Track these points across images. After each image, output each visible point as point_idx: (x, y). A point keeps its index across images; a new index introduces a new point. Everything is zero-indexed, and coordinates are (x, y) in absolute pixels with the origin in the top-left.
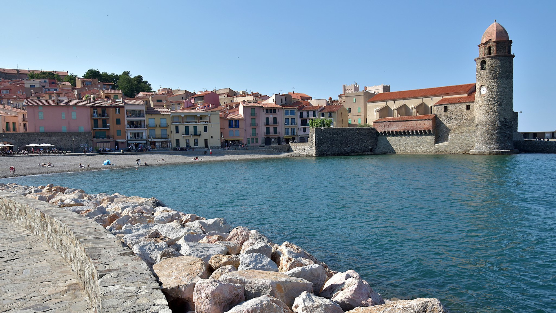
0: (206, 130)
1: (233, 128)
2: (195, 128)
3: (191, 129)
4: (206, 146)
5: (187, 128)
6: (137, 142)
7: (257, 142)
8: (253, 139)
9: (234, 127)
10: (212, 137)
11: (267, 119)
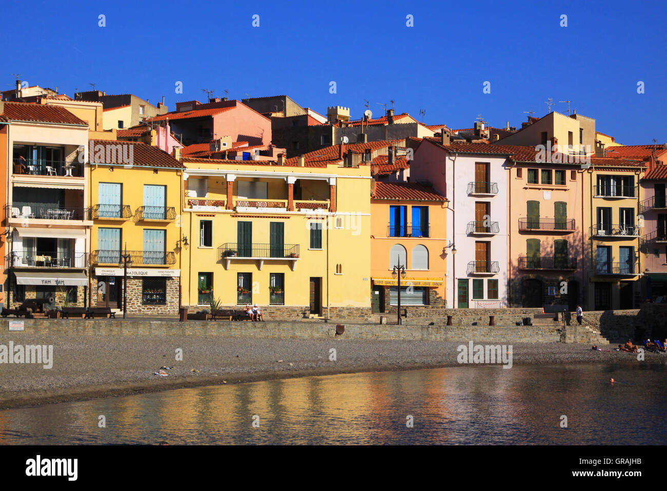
0: (316, 239)
1: (406, 235)
2: (277, 231)
3: (261, 236)
4: (316, 306)
5: (245, 230)
6: (51, 280)
7: (493, 294)
8: (478, 285)
9: (409, 231)
10: (339, 268)
11: (533, 207)
